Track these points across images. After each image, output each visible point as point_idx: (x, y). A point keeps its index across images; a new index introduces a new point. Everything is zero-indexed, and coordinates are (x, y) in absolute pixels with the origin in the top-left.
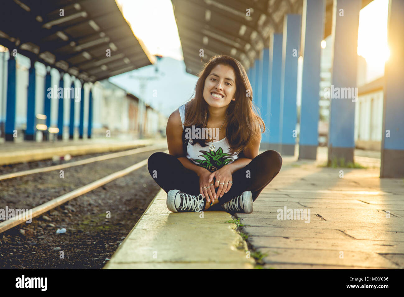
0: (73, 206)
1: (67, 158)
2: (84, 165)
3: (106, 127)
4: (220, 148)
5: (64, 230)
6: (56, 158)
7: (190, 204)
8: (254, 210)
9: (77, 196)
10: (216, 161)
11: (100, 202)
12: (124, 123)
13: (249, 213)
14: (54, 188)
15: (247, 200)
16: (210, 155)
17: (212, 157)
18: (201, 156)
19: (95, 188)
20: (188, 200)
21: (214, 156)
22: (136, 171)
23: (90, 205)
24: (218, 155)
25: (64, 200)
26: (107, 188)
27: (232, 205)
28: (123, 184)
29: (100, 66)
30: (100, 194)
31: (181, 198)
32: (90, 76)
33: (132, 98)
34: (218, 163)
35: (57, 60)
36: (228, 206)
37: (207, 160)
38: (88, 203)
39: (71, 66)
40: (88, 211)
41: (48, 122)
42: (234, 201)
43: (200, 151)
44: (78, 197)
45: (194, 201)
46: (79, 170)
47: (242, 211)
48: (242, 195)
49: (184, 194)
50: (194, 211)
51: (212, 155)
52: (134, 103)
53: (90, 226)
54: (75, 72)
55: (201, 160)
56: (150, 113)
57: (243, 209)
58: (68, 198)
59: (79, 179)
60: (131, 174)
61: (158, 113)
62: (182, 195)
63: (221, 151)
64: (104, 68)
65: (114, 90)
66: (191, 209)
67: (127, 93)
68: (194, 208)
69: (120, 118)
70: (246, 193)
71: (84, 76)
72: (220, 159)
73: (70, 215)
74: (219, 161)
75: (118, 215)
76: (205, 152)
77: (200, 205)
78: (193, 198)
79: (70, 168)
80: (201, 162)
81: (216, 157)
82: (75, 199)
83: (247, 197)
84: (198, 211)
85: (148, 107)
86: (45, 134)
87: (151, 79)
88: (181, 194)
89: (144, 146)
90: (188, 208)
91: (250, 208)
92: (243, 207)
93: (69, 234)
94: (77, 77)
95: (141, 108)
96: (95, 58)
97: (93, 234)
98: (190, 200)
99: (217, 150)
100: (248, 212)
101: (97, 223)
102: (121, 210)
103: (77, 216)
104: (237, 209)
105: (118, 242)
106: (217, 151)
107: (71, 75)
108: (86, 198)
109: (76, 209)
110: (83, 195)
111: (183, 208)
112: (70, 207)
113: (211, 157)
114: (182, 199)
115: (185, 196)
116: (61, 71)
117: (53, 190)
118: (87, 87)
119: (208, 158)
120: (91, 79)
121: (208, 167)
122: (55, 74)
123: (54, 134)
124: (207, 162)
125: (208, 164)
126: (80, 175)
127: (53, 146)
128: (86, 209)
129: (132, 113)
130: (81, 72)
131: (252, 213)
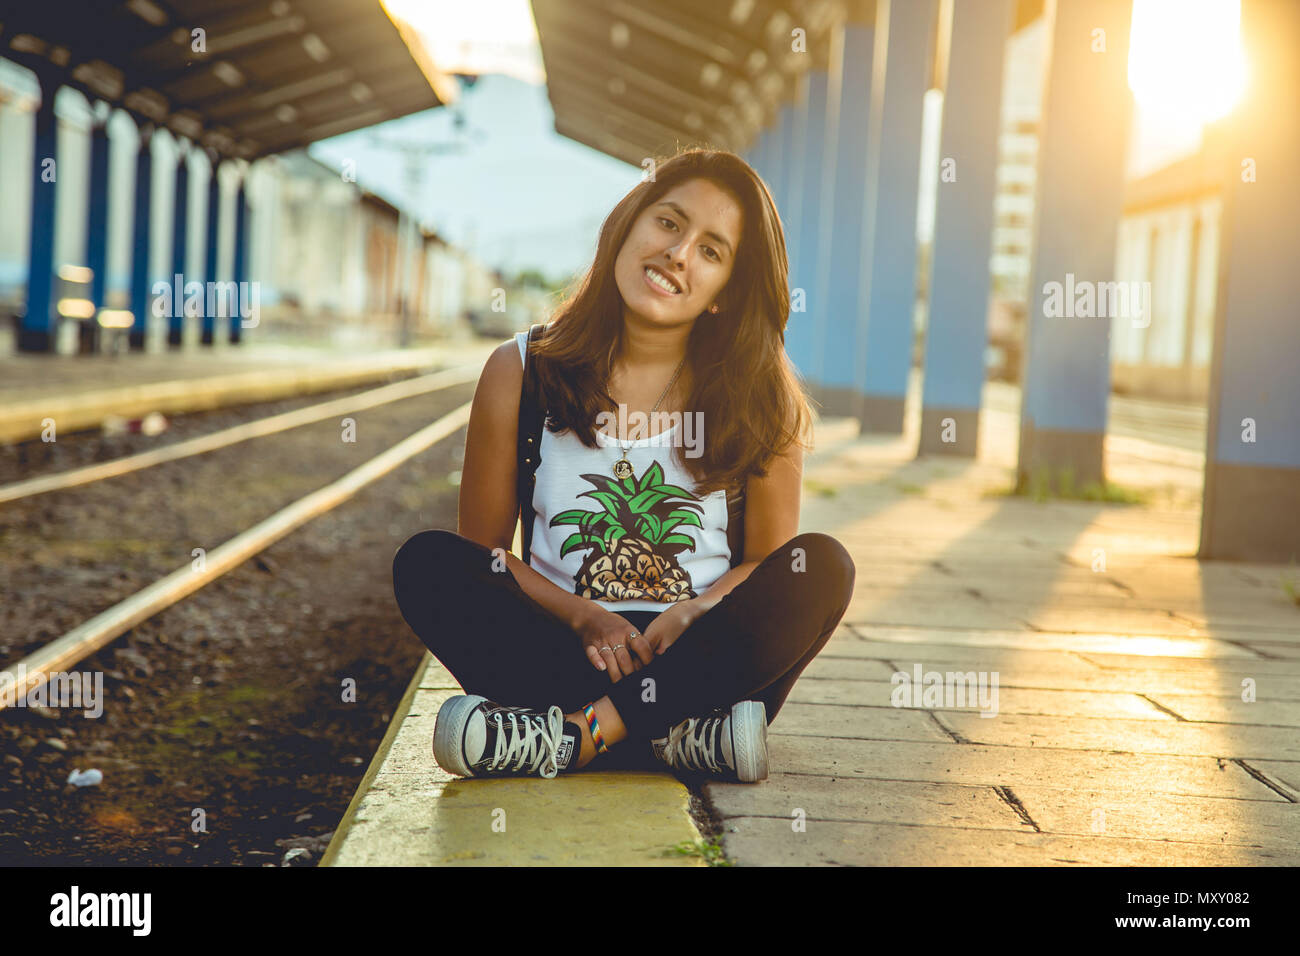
0: (144, 648)
1: (154, 425)
2: (207, 456)
3: (292, 302)
4: (655, 463)
5: (95, 776)
6: (115, 426)
7: (523, 748)
8: (772, 768)
9: (162, 607)
10: (638, 515)
11: (241, 630)
12: (352, 289)
13: (754, 783)
14: (89, 564)
15: (748, 740)
16: (619, 491)
17: (627, 498)
18: (586, 494)
19: (230, 567)
20: (515, 733)
21: (634, 496)
22: (378, 483)
23: (204, 644)
24: (648, 493)
25: (113, 630)
26: (272, 564)
27: (693, 749)
28: (326, 546)
29: (272, 109)
30: (242, 592)
31: (489, 728)
32: (239, 139)
33: (379, 209)
34: (645, 526)
35: (129, 88)
36: (678, 754)
37: (607, 512)
38: (199, 635)
39: (176, 107)
40: (195, 670)
41: (97, 292)
42: (702, 737)
43: (585, 477)
44: (168, 609)
45: (539, 738)
46: (186, 475)
47: (730, 776)
48: (728, 717)
49: (501, 712)
50: (536, 775)
51: (627, 492)
52: (384, 226)
53: (193, 748)
54: (190, 125)
55: (587, 512)
56: (437, 259)
57: (733, 768)
58: (130, 620)
59: (181, 518)
60: (361, 496)
61: (463, 256)
62: (493, 715)
63: (658, 474)
64: (286, 115)
65: (319, 182)
66: (527, 766)
67: (363, 191)
68: (536, 761)
69: (338, 272)
70: (745, 709)
71: (220, 139)
72: (654, 506)
73: (129, 692)
74: (647, 517)
75: (297, 691)
76: (601, 480)
77: (560, 753)
78: (533, 728)
79: (159, 466)
80: (584, 522)
81: (640, 498)
82: (156, 619)
83: (747, 727)
84: (550, 775)
85: (429, 239)
86: (88, 331)
87: (439, 149)
88: (489, 713)
89: (411, 375)
90: (513, 763)
91: (758, 765)
92: (732, 761)
93: (112, 791)
94: (197, 143)
95: (408, 241)
96: (253, 84)
97: (198, 792)
98: (522, 734)
99: (643, 473)
100: (751, 778)
101: (219, 736)
102: (310, 672)
103: (155, 694)
104: (709, 764)
105: (279, 843)
106: (644, 476)
107: (176, 135)
108: (195, 614)
109: (152, 663)
110: (185, 601)
111: (495, 764)
112: (132, 655)
113: (622, 501)
114: (492, 733)
115: (506, 720)
116: (142, 121)
117: (84, 575)
118: (229, 177)
119: (613, 501)
120: (244, 150)
121: (610, 543)
122: (123, 133)
123: (117, 333)
124: (609, 520)
125: (613, 528)
126: (187, 502)
127: (109, 380)
128: (188, 664)
129: (378, 259)
130: (209, 125)
131: (763, 782)
